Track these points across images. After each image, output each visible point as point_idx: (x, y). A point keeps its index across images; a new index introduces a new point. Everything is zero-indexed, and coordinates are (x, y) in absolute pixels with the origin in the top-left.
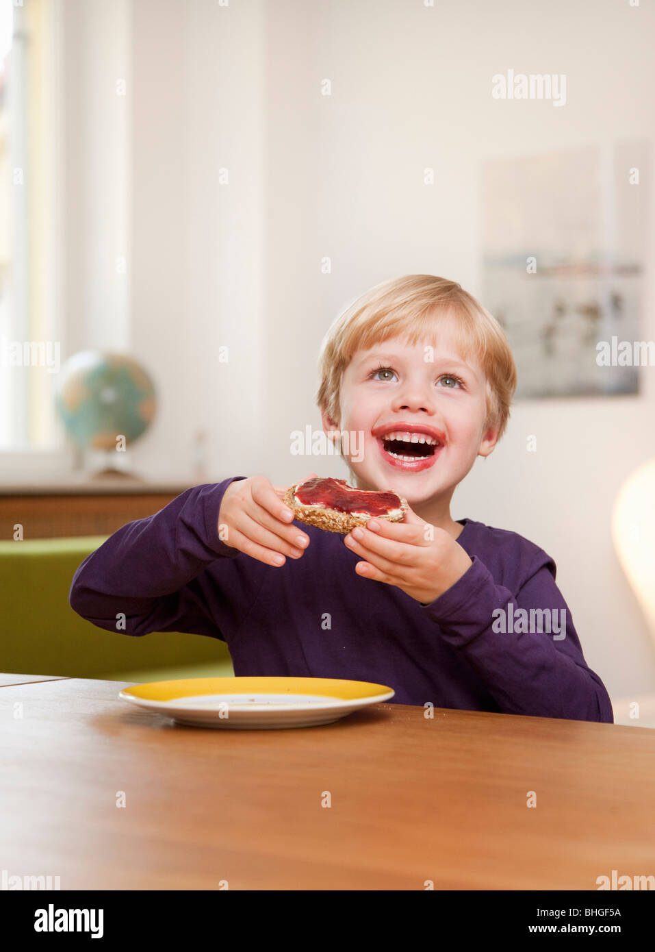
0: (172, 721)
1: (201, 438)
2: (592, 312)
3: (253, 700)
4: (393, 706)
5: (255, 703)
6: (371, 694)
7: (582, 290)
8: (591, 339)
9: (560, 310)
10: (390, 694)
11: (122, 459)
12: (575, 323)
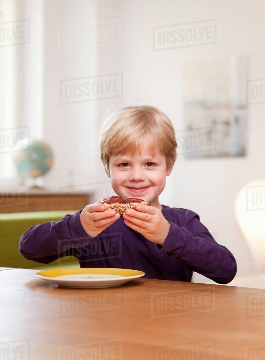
0: (56, 286)
1: (71, 173)
2: (227, 123)
3: (89, 277)
4: (145, 279)
5: (90, 278)
6: (136, 274)
7: (224, 115)
8: (226, 134)
9: (214, 122)
10: (143, 274)
11: (39, 182)
12: (220, 128)
